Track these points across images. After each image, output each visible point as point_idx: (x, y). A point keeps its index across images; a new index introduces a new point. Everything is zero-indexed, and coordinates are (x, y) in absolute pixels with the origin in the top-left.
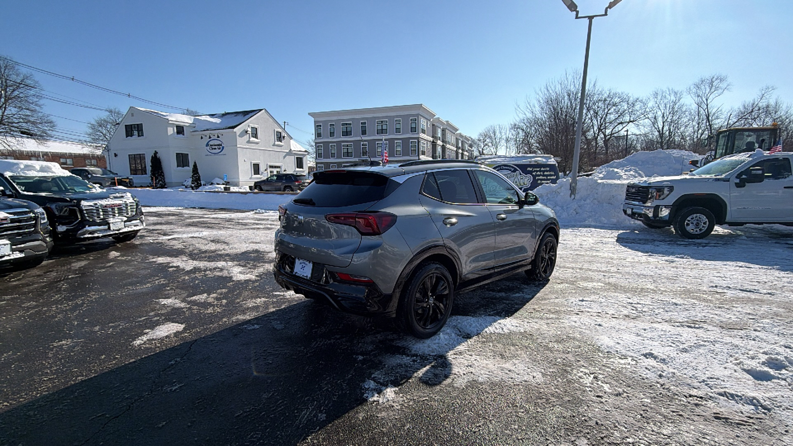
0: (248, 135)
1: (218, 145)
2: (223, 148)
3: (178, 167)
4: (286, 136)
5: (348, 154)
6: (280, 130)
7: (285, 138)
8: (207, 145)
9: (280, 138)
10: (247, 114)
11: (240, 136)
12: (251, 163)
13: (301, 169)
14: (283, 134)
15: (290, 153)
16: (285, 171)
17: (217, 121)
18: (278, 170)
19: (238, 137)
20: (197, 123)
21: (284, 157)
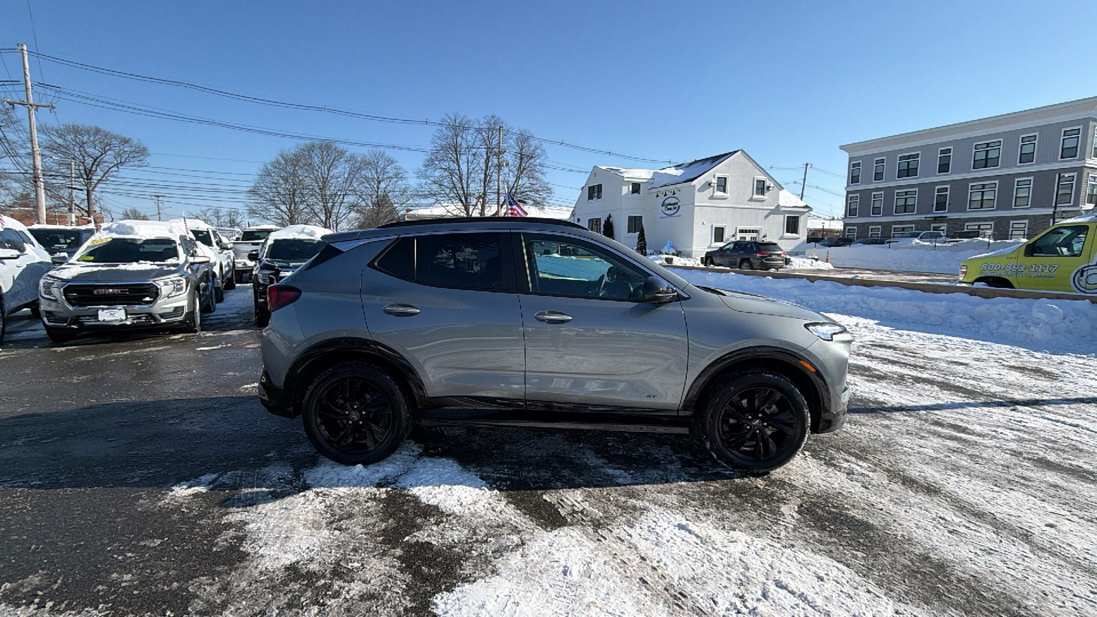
0: (712, 188)
1: (674, 204)
2: (679, 207)
3: (628, 232)
4: (772, 185)
5: (905, 208)
6: (762, 178)
7: (771, 188)
8: (663, 205)
9: (762, 188)
10: (716, 160)
11: (699, 191)
12: (712, 226)
13: (794, 235)
14: (768, 183)
15: (777, 210)
16: (764, 237)
17: (679, 172)
18: (754, 235)
19: (696, 191)
20: (656, 178)
21: (766, 217)
